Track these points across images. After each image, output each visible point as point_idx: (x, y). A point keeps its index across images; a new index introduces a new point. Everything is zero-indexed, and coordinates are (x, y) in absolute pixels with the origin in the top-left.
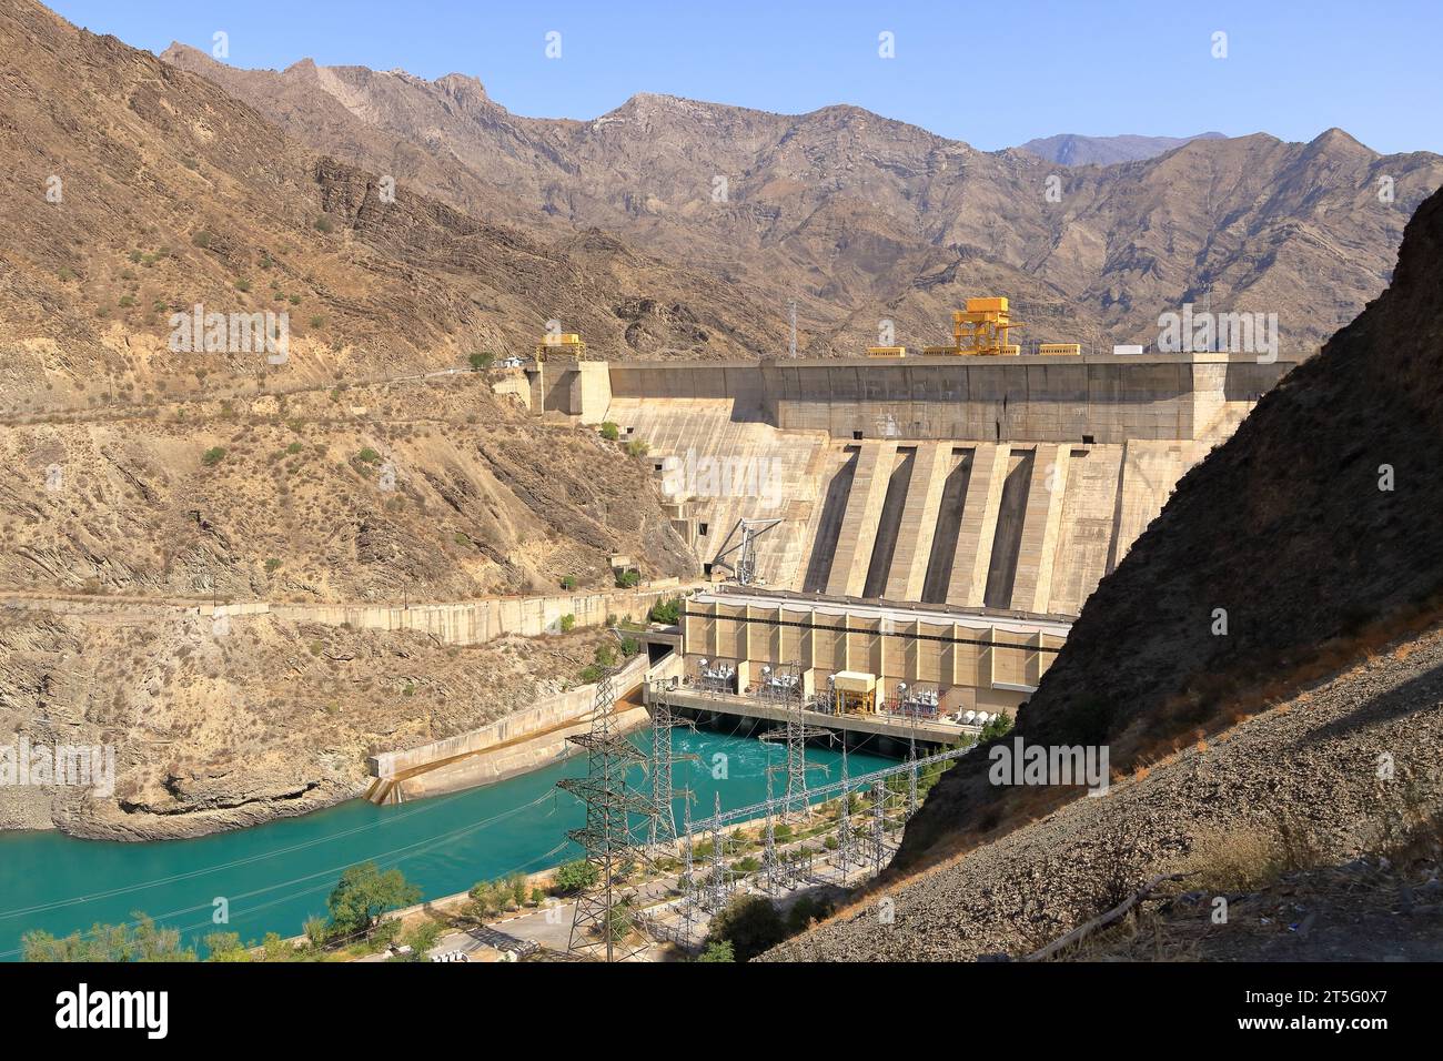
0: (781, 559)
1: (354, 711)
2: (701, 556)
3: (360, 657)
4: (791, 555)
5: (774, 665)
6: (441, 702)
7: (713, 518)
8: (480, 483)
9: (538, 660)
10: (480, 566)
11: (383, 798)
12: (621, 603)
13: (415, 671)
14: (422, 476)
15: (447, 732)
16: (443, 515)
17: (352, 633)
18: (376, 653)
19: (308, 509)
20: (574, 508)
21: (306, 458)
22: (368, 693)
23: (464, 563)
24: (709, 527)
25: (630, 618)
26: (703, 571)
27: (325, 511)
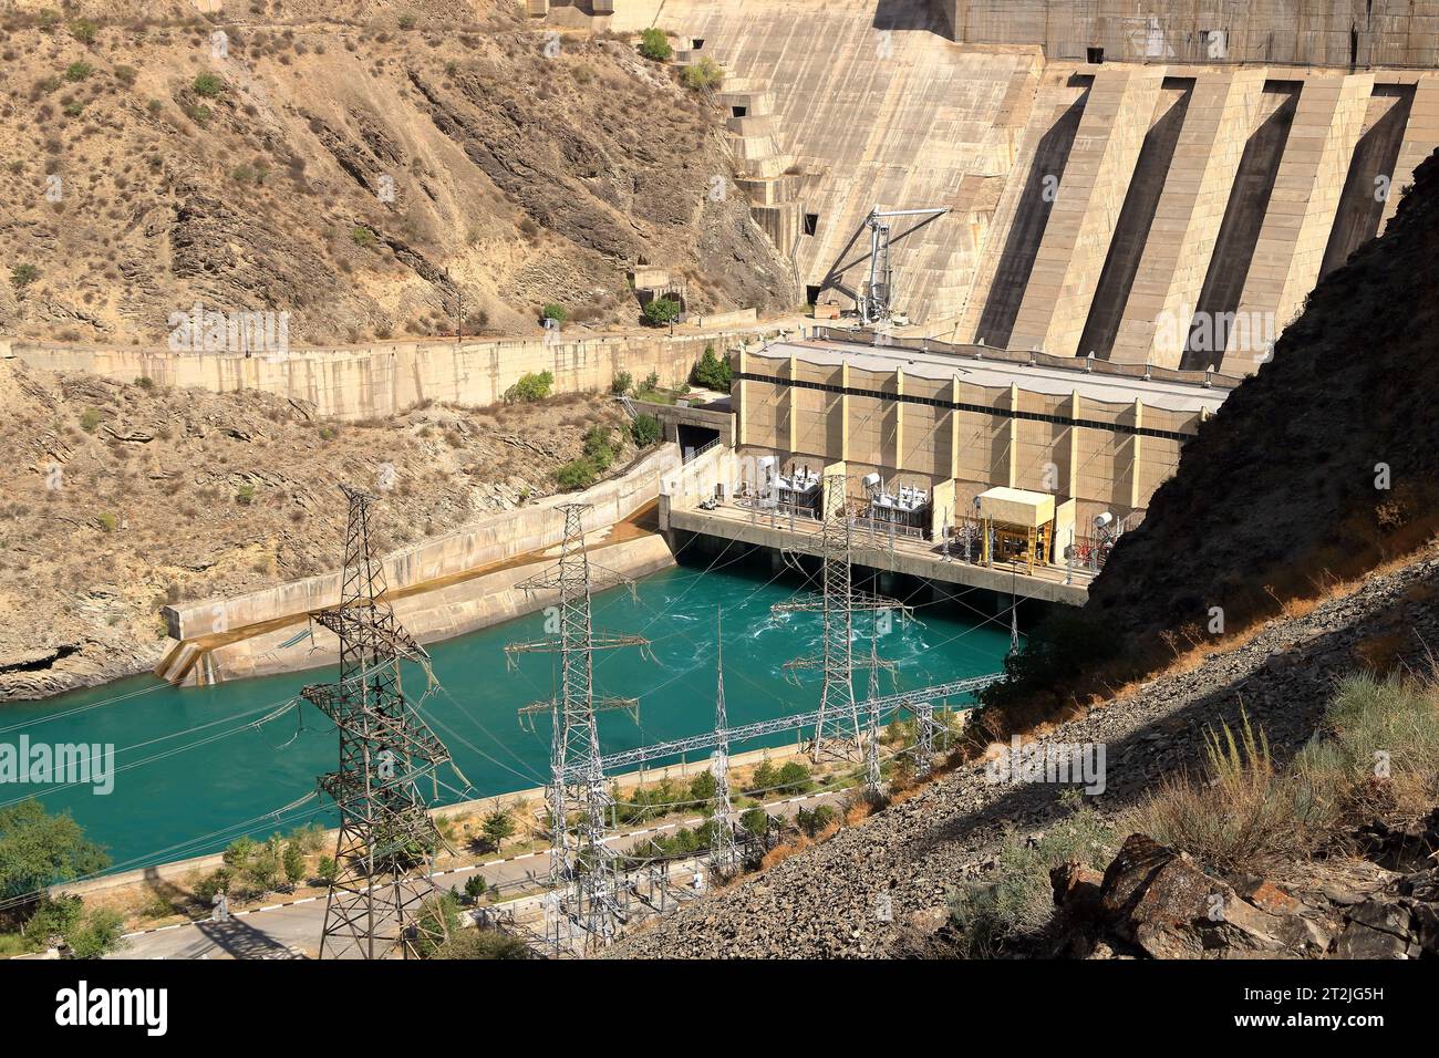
0: (938, 281)
1: (149, 527)
2: (802, 272)
3: (165, 436)
4: (959, 273)
5: (888, 472)
6: (297, 518)
7: (828, 204)
8: (408, 139)
9: (479, 449)
10: (392, 284)
11: (184, 674)
12: (642, 353)
13: (258, 463)
14: (305, 123)
15: (305, 569)
16: (335, 192)
17: (153, 396)
18: (194, 431)
19: (93, 179)
20: (571, 182)
21: (97, 90)
22: (175, 498)
23: (363, 277)
24: (819, 222)
25: (655, 380)
26: (804, 298)
27: (121, 184)
